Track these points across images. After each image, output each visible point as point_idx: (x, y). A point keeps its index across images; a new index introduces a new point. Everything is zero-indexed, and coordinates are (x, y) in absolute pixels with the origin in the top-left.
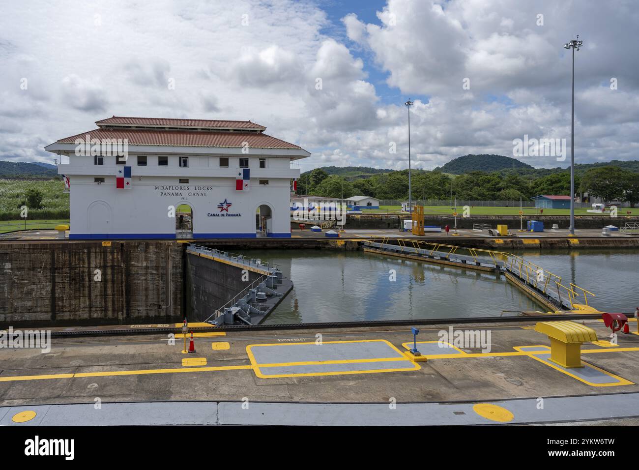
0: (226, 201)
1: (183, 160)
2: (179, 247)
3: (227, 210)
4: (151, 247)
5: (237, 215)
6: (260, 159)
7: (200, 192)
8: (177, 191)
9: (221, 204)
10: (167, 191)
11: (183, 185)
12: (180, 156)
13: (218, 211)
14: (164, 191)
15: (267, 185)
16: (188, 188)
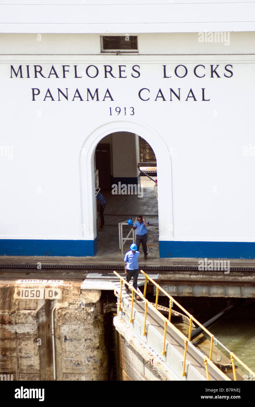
7: (183, 86)
8: (92, 85)
11: (115, 59)
16: (136, 72)
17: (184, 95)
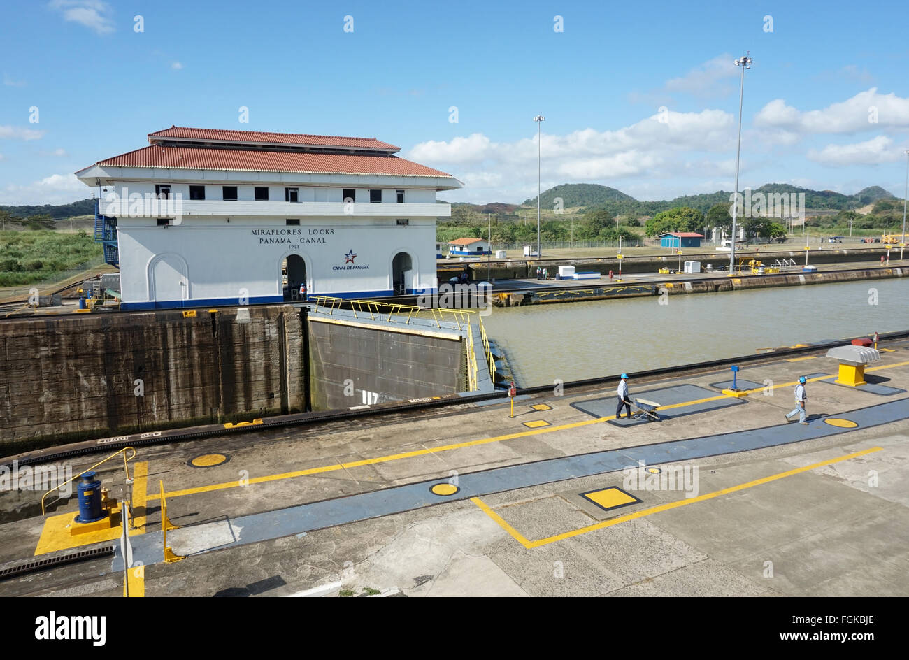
0: (351, 252)
1: (291, 193)
3: (352, 262)
5: (366, 268)
6: (397, 191)
7: (316, 237)
8: (283, 237)
9: (346, 255)
10: (268, 237)
11: (291, 227)
12: (287, 187)
13: (343, 263)
14: (264, 237)
15: (406, 227)
16: (299, 232)
17: (317, 240)
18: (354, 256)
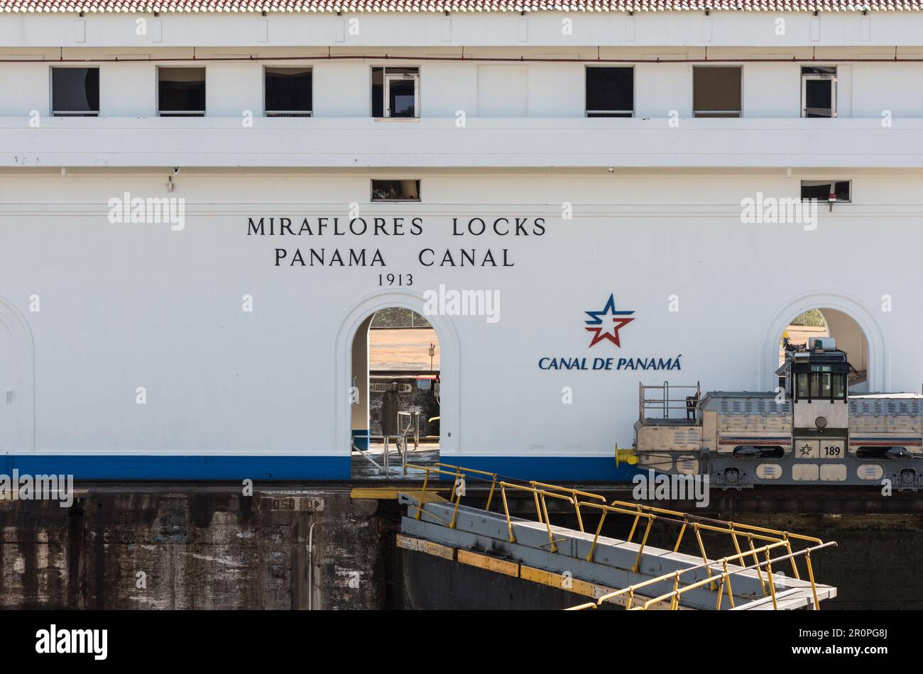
0: (611, 302)
1: (392, 83)
2: (359, 519)
3: (616, 341)
4: (220, 516)
6: (806, 70)
7: (479, 245)
8: (358, 244)
9: (592, 314)
10: (305, 243)
11: (389, 209)
12: (378, 63)
13: (578, 344)
14: (290, 243)
15: (840, 207)
16: (417, 227)
17: (479, 258)
18: (624, 319)
